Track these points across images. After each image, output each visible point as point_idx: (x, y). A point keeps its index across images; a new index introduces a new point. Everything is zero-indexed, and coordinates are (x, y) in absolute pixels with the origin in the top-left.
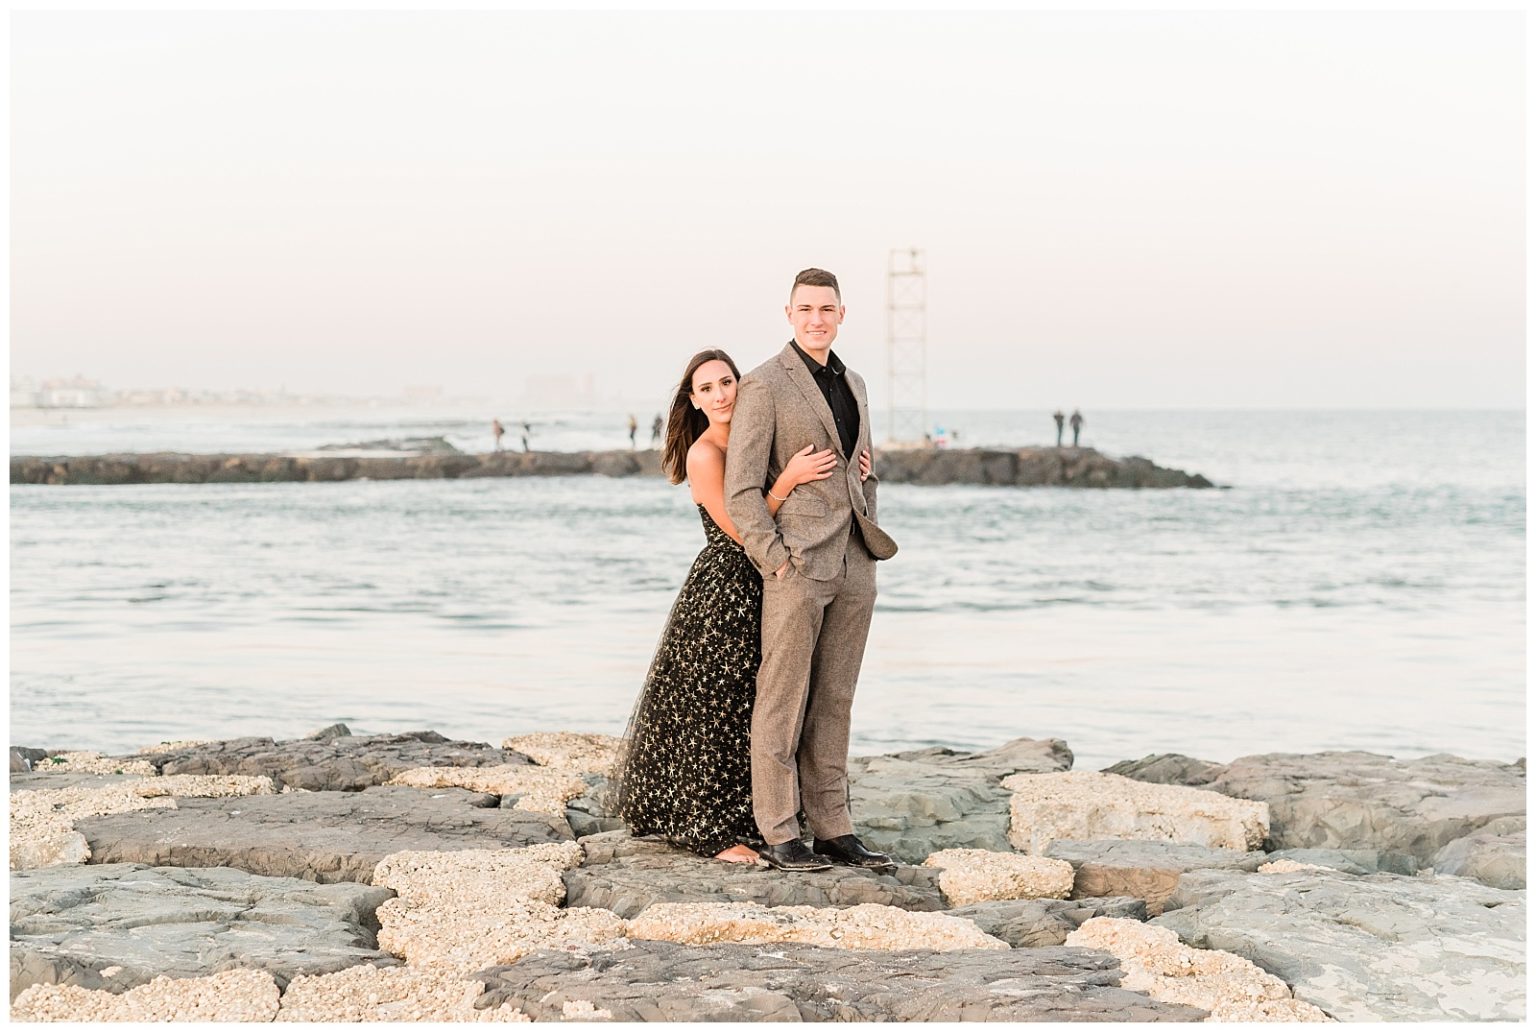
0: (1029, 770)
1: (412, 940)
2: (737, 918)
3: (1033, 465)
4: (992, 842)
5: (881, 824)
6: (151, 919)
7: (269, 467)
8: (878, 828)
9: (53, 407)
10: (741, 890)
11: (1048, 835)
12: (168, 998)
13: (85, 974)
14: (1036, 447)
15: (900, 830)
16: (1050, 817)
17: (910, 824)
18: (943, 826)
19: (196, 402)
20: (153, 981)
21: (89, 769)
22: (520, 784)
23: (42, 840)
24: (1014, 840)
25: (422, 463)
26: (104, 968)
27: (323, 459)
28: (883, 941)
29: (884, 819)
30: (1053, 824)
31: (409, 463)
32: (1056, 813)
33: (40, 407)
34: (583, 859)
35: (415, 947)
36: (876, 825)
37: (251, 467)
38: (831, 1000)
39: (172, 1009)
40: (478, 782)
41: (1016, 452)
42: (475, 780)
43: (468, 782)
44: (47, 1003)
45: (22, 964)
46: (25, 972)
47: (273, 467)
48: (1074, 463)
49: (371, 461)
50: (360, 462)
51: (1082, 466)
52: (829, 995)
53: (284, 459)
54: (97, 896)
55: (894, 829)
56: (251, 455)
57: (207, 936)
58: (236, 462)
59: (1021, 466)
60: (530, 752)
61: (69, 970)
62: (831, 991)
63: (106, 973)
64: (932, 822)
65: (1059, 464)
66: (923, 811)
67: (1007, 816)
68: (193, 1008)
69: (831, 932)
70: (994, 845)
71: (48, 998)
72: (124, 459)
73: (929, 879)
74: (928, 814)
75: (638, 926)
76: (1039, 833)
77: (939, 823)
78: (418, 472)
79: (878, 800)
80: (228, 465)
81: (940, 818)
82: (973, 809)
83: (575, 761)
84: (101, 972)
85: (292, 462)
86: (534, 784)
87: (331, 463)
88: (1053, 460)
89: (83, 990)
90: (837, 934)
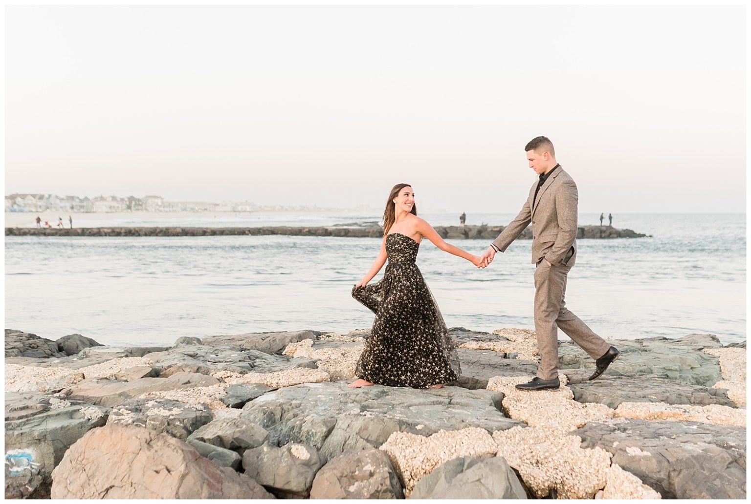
0: (709, 347)
1: (531, 416)
2: (663, 410)
3: (589, 232)
4: (717, 377)
5: (670, 368)
6: (417, 403)
7: (318, 232)
8: (669, 370)
9: (239, 212)
10: (654, 397)
11: (738, 374)
12: (450, 440)
13: (410, 428)
14: (590, 226)
15: (678, 371)
16: (739, 367)
17: (681, 369)
18: (693, 369)
19: (286, 210)
20: (439, 431)
21: (341, 340)
22: (514, 349)
23: (349, 369)
24: (723, 376)
25: (371, 231)
26: (417, 425)
27: (335, 229)
28: (730, 422)
29: (672, 366)
30: (740, 370)
31: (367, 230)
32: (742, 365)
33: (235, 211)
34: (568, 381)
35: (533, 419)
36: (668, 369)
37: (312, 232)
38: (733, 449)
39: (454, 445)
40: (496, 347)
41: (582, 227)
42: (494, 347)
43: (491, 347)
44: (402, 440)
45: (384, 423)
46: (386, 427)
47: (320, 232)
48: (605, 232)
49: (354, 229)
50: (350, 230)
51: (608, 233)
52: (732, 447)
53: (323, 229)
54: (389, 393)
55: (676, 370)
56: (312, 228)
57: (443, 411)
58: (307, 230)
59: (585, 233)
60: (506, 336)
61: (405, 426)
62: (732, 445)
63: (419, 427)
64: (689, 368)
65: (599, 232)
66: (685, 363)
67: (719, 366)
68: (462, 445)
69: (707, 417)
70: (718, 378)
71: (401, 439)
72: (269, 229)
73: (724, 393)
74: (688, 364)
75: (622, 412)
76: (735, 373)
77: (692, 368)
78: (370, 234)
79: (666, 358)
80: (304, 231)
81: (692, 366)
82: (703, 363)
83: (527, 340)
84: (416, 427)
85: (326, 230)
86: (519, 349)
87: (340, 230)
88: (597, 230)
89: (414, 435)
90: (710, 418)
